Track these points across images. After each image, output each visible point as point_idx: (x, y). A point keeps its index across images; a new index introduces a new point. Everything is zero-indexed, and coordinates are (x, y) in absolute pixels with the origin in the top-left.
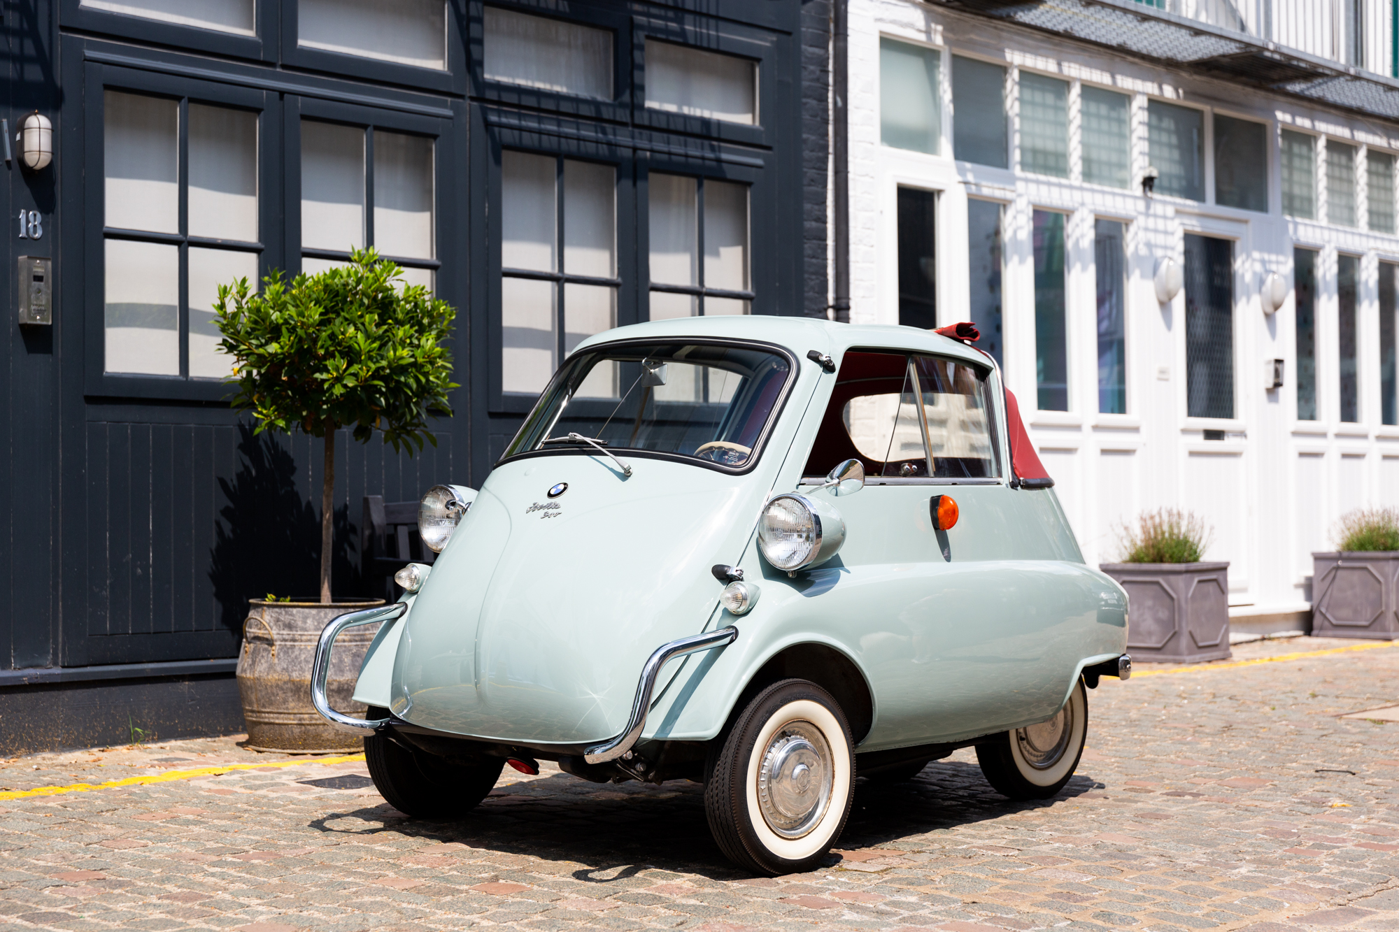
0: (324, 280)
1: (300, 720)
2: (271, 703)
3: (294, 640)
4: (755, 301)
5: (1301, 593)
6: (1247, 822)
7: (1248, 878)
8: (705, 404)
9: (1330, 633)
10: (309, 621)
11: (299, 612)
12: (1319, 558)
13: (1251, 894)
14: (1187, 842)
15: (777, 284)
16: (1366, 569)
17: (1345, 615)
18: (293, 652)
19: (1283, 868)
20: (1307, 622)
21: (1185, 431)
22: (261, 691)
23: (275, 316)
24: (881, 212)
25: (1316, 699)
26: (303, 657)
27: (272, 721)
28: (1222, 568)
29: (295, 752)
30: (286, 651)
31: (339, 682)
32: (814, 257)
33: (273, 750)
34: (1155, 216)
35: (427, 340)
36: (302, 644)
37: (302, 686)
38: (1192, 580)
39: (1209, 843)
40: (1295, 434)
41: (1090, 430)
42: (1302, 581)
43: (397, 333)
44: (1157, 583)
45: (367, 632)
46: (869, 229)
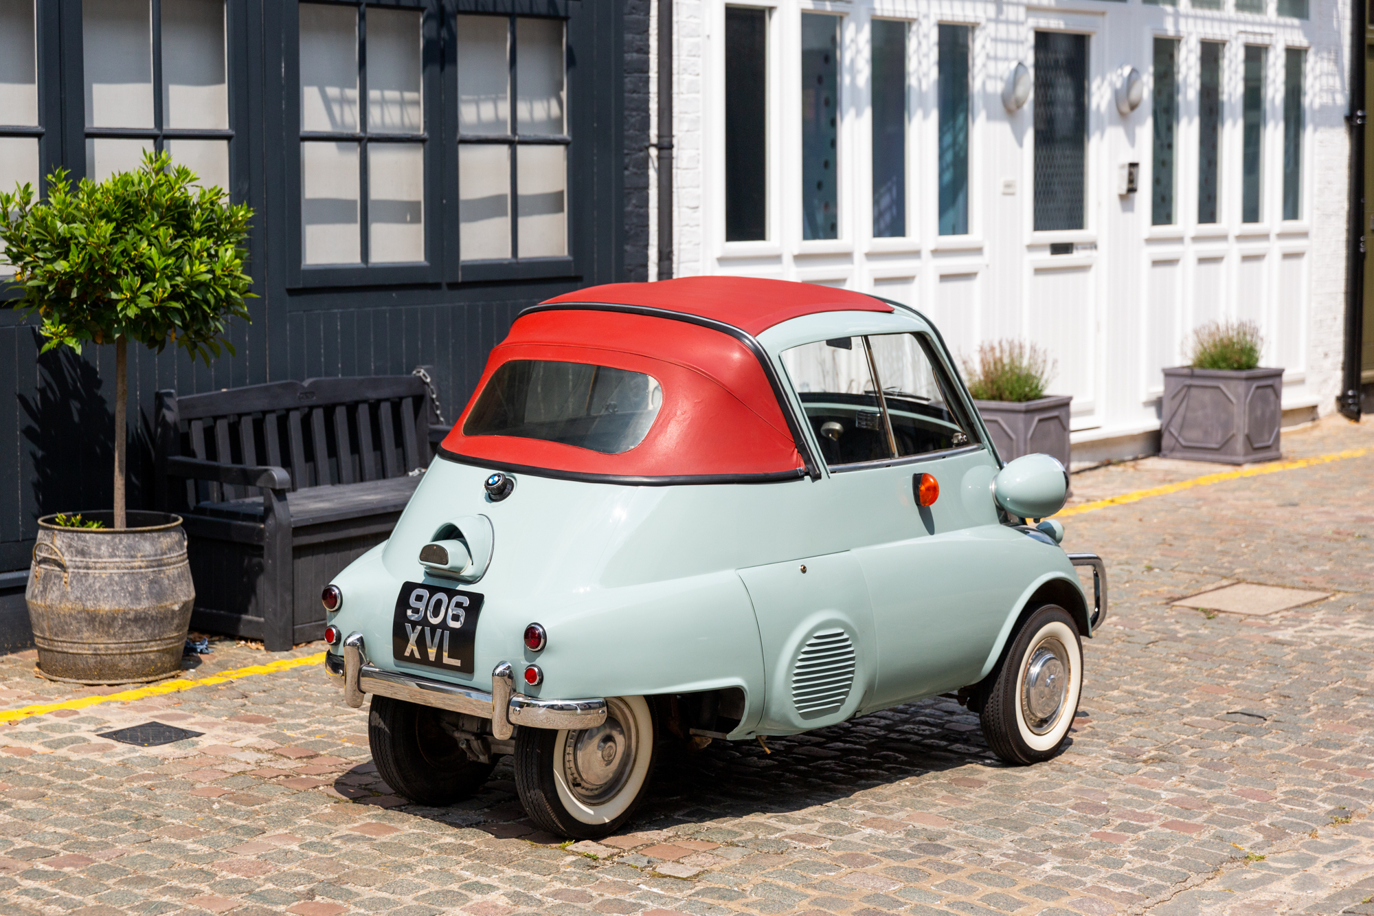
0: (114, 191)
1: (95, 650)
2: (64, 633)
3: (88, 568)
4: (571, 146)
5: (1152, 411)
6: (1058, 790)
7: (1050, 879)
8: (514, 261)
9: (1178, 455)
10: (103, 548)
11: (92, 538)
12: (1169, 374)
13: (1052, 904)
14: (996, 822)
15: (595, 125)
16: (1218, 388)
17: (1194, 435)
18: (87, 580)
19: (1086, 864)
20: (1155, 443)
21: (1032, 247)
22: (53, 619)
23: (61, 228)
24: (708, 36)
25: (1152, 573)
26: (97, 585)
27: (66, 650)
28: (1064, 404)
29: (90, 682)
30: (80, 578)
31: (136, 611)
32: (634, 92)
33: (67, 680)
34: (1007, 22)
35: (226, 250)
36: (97, 571)
37: (96, 616)
38: (1033, 419)
39: (1018, 826)
40: (1150, 241)
41: (929, 255)
42: (1154, 397)
43: (194, 247)
44: (996, 422)
45: (165, 557)
46: (694, 56)
